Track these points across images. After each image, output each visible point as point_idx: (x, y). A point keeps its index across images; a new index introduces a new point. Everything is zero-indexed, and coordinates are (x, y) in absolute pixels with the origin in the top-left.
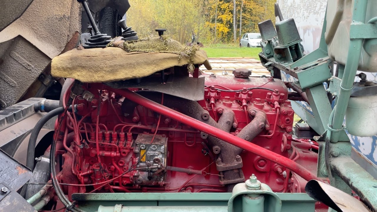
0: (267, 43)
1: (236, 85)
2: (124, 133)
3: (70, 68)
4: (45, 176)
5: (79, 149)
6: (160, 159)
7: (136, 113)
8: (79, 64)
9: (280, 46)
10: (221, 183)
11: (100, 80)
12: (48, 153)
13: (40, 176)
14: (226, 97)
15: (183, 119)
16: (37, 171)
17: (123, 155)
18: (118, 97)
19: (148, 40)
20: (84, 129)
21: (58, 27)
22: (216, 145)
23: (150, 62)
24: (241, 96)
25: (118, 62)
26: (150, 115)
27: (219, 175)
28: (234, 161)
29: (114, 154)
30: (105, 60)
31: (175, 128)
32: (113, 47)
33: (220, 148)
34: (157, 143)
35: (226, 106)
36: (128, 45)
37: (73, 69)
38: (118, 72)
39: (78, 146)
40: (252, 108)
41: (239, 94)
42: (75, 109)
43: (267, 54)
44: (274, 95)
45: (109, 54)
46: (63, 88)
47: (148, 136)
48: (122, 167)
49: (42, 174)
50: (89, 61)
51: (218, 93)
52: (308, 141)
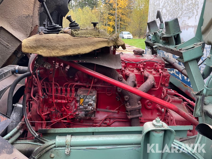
0: (153, 34)
1: (136, 59)
2: (70, 88)
3: (35, 47)
4: (19, 116)
5: (41, 99)
6: (92, 104)
7: (77, 76)
8: (41, 44)
9: (167, 35)
10: (128, 117)
11: (56, 55)
12: (21, 101)
13: (17, 116)
14: (130, 66)
15: (108, 81)
16: (14, 113)
17: (70, 102)
18: (65, 65)
19: (87, 29)
20: (44, 86)
21: (25, 22)
22: (126, 95)
23: (89, 43)
24: (139, 66)
25: (68, 43)
26: (85, 76)
27: (127, 113)
28: (136, 105)
29: (64, 101)
30: (59, 42)
31: (101, 85)
32: (63, 33)
33: (128, 97)
34: (90, 94)
35: (131, 71)
36: (74, 32)
37: (37, 47)
38: (68, 50)
39: (41, 97)
40: (146, 73)
41: (138, 64)
42: (38, 73)
43: (153, 40)
44: (159, 65)
45: (62, 38)
46: (30, 60)
47: (85, 90)
48: (69, 108)
49: (18, 115)
50: (48, 42)
51: (126, 64)
52: (171, 90)
